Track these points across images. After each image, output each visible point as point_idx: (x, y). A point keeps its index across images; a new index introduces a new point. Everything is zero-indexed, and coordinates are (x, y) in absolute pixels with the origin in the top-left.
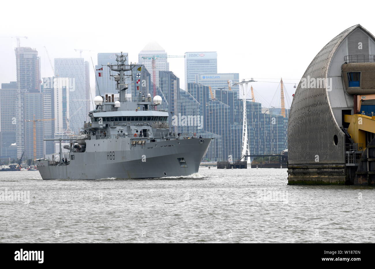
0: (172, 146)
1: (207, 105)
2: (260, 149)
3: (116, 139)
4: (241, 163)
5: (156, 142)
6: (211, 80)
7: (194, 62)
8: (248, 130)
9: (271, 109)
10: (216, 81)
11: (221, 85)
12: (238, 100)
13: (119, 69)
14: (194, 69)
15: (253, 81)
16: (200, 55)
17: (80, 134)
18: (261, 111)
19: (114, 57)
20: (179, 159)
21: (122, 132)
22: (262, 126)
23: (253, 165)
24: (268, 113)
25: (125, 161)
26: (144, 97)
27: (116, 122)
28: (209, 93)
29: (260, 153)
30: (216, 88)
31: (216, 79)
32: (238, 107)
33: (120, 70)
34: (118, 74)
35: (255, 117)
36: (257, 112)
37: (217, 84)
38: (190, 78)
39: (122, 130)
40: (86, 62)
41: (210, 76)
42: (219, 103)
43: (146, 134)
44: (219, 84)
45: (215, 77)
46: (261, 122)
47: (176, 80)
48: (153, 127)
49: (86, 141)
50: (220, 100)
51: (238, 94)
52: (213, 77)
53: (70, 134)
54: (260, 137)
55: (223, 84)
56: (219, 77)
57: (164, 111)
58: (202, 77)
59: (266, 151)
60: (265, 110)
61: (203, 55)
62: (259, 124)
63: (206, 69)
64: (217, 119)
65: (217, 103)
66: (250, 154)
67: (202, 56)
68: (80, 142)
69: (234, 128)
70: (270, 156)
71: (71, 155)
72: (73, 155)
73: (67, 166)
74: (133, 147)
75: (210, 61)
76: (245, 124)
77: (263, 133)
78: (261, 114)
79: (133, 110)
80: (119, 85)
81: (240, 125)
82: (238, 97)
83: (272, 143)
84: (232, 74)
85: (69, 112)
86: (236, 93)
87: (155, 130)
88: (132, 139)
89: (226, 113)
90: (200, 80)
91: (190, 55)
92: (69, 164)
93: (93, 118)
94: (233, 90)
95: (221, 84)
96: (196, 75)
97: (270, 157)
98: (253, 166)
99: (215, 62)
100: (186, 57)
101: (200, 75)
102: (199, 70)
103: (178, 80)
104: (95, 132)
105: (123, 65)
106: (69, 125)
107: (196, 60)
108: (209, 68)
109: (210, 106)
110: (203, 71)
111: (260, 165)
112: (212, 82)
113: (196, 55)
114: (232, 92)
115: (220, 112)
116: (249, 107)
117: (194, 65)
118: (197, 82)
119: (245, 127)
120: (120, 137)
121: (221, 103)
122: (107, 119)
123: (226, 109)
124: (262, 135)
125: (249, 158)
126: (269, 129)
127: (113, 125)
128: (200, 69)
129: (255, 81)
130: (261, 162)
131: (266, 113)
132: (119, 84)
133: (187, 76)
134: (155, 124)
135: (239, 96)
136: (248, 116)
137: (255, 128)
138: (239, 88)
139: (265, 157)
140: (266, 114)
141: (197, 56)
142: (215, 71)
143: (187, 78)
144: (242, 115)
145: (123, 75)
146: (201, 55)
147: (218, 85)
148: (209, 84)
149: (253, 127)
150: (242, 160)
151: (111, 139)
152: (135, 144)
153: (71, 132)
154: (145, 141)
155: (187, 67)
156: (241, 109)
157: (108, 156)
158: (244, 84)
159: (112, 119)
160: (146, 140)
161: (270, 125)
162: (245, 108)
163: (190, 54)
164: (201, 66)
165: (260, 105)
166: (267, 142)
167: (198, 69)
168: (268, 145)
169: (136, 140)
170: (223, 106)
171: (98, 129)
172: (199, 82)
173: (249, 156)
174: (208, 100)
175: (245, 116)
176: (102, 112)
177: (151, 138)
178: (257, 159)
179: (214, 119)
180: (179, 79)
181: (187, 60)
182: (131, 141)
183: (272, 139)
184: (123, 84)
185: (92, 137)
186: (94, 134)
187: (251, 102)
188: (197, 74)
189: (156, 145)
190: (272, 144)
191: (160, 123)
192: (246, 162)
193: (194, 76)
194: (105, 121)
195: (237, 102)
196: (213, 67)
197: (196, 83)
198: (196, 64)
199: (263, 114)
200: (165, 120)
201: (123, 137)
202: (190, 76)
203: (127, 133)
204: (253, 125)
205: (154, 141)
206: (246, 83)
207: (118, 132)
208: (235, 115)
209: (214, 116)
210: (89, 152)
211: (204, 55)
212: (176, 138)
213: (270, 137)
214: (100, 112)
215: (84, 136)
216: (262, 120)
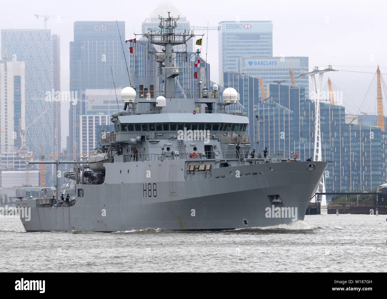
0: (258, 174)
1: (255, 109)
2: (343, 182)
3: (160, 161)
4: (310, 206)
5: (229, 166)
6: (262, 67)
7: (234, 38)
8: (323, 150)
9: (361, 116)
10: (270, 70)
11: (279, 76)
12: (307, 100)
13: (164, 42)
14: (234, 49)
15: (332, 70)
16: (244, 26)
17: (95, 153)
18: (344, 120)
19: (101, 27)
20: (272, 197)
21: (168, 149)
22: (346, 145)
23: (330, 209)
24: (355, 122)
25: (175, 199)
26: (206, 90)
27: (159, 133)
28: (259, 88)
29: (342, 189)
30: (270, 82)
31: (271, 67)
32: (307, 112)
33: (166, 44)
34: (163, 50)
35: (335, 129)
36: (338, 121)
37: (273, 74)
38: (227, 64)
39: (168, 147)
40: (55, 36)
41: (260, 60)
42: (275, 106)
43: (209, 153)
44: (276, 74)
45: (269, 62)
46: (345, 137)
47: (204, 66)
48: (222, 142)
49: (106, 165)
50: (277, 102)
51: (307, 92)
52: (266, 63)
53: (26, 156)
54: (342, 163)
55: (281, 74)
56: (276, 63)
57: (240, 114)
58: (248, 62)
59: (352, 185)
60: (351, 118)
61: (249, 26)
62: (342, 141)
63: (254, 49)
64: (272, 132)
65: (272, 106)
66: (326, 190)
67: (248, 28)
68: (94, 166)
69: (299, 147)
70: (358, 194)
71: (77, 188)
72: (81, 189)
73: (70, 207)
74: (189, 175)
75: (261, 36)
76: (318, 140)
77: (348, 156)
78: (345, 125)
79: (189, 112)
80: (163, 68)
81: (310, 143)
82: (307, 96)
83: (362, 172)
84: (298, 58)
85: (25, 120)
86: (303, 90)
87: (226, 146)
88: (188, 162)
89: (287, 122)
90: (244, 66)
91: (227, 27)
92: (74, 204)
93: (118, 125)
94: (299, 85)
95: (279, 74)
96: (237, 59)
97: (358, 196)
98: (331, 211)
99: (269, 38)
100: (221, 30)
101: (244, 59)
102: (242, 51)
103: (207, 67)
104: (122, 149)
105: (171, 34)
106: (25, 141)
107: (237, 35)
108: (259, 47)
109: (261, 111)
110: (250, 53)
111: (342, 209)
112: (264, 70)
113: (237, 26)
114: (297, 88)
115: (277, 121)
116: (325, 113)
117: (233, 42)
118: (239, 71)
119: (318, 146)
120: (167, 159)
121: (279, 105)
122: (143, 128)
123: (287, 116)
124: (346, 159)
125: (324, 197)
126: (356, 149)
127: (153, 138)
128: (245, 49)
129: (334, 70)
130: (344, 205)
131: (352, 123)
132: (164, 66)
133: (223, 61)
134: (225, 137)
135: (308, 94)
136: (323, 129)
137: (334, 148)
138: (308, 82)
139: (351, 195)
140: (353, 125)
141: (239, 28)
142: (269, 53)
143: (223, 64)
144: (313, 125)
145: (171, 52)
146: (246, 26)
147: (273, 76)
148: (258, 74)
149: (332, 146)
150: (313, 200)
151: (151, 161)
152: (194, 171)
153: (29, 153)
154: (211, 165)
155: (223, 46)
156: (311, 116)
157: (144, 190)
158: (317, 75)
159: (152, 128)
160: (213, 164)
161: (359, 143)
162: (318, 115)
163: (227, 25)
164: (246, 44)
165: (343, 109)
166: (354, 171)
167: (241, 49)
168: (355, 175)
169: (195, 164)
170: (282, 110)
171: (128, 144)
172: (243, 70)
173: (324, 194)
174: (258, 101)
175: (318, 127)
176: (134, 114)
177: (221, 161)
178: (337, 198)
179: (267, 132)
180: (209, 65)
181: (224, 34)
182: (186, 164)
183: (362, 165)
184: (169, 68)
185: (116, 157)
186: (119, 153)
187: (328, 105)
188: (240, 57)
189: (231, 172)
190: (362, 175)
191: (235, 135)
192: (319, 204)
193: (235, 61)
194: (140, 130)
195: (305, 105)
196: (266, 45)
197: (237, 72)
198: (237, 40)
199: (348, 125)
200: (243, 131)
201: (171, 158)
202: (227, 61)
203: (178, 152)
204: (331, 142)
205: (226, 165)
206: (321, 74)
207: (163, 149)
208: (301, 125)
209: (267, 126)
210: (110, 183)
211: (251, 26)
212: (265, 161)
213: (358, 162)
214: (131, 115)
215: (102, 156)
216: (346, 134)
